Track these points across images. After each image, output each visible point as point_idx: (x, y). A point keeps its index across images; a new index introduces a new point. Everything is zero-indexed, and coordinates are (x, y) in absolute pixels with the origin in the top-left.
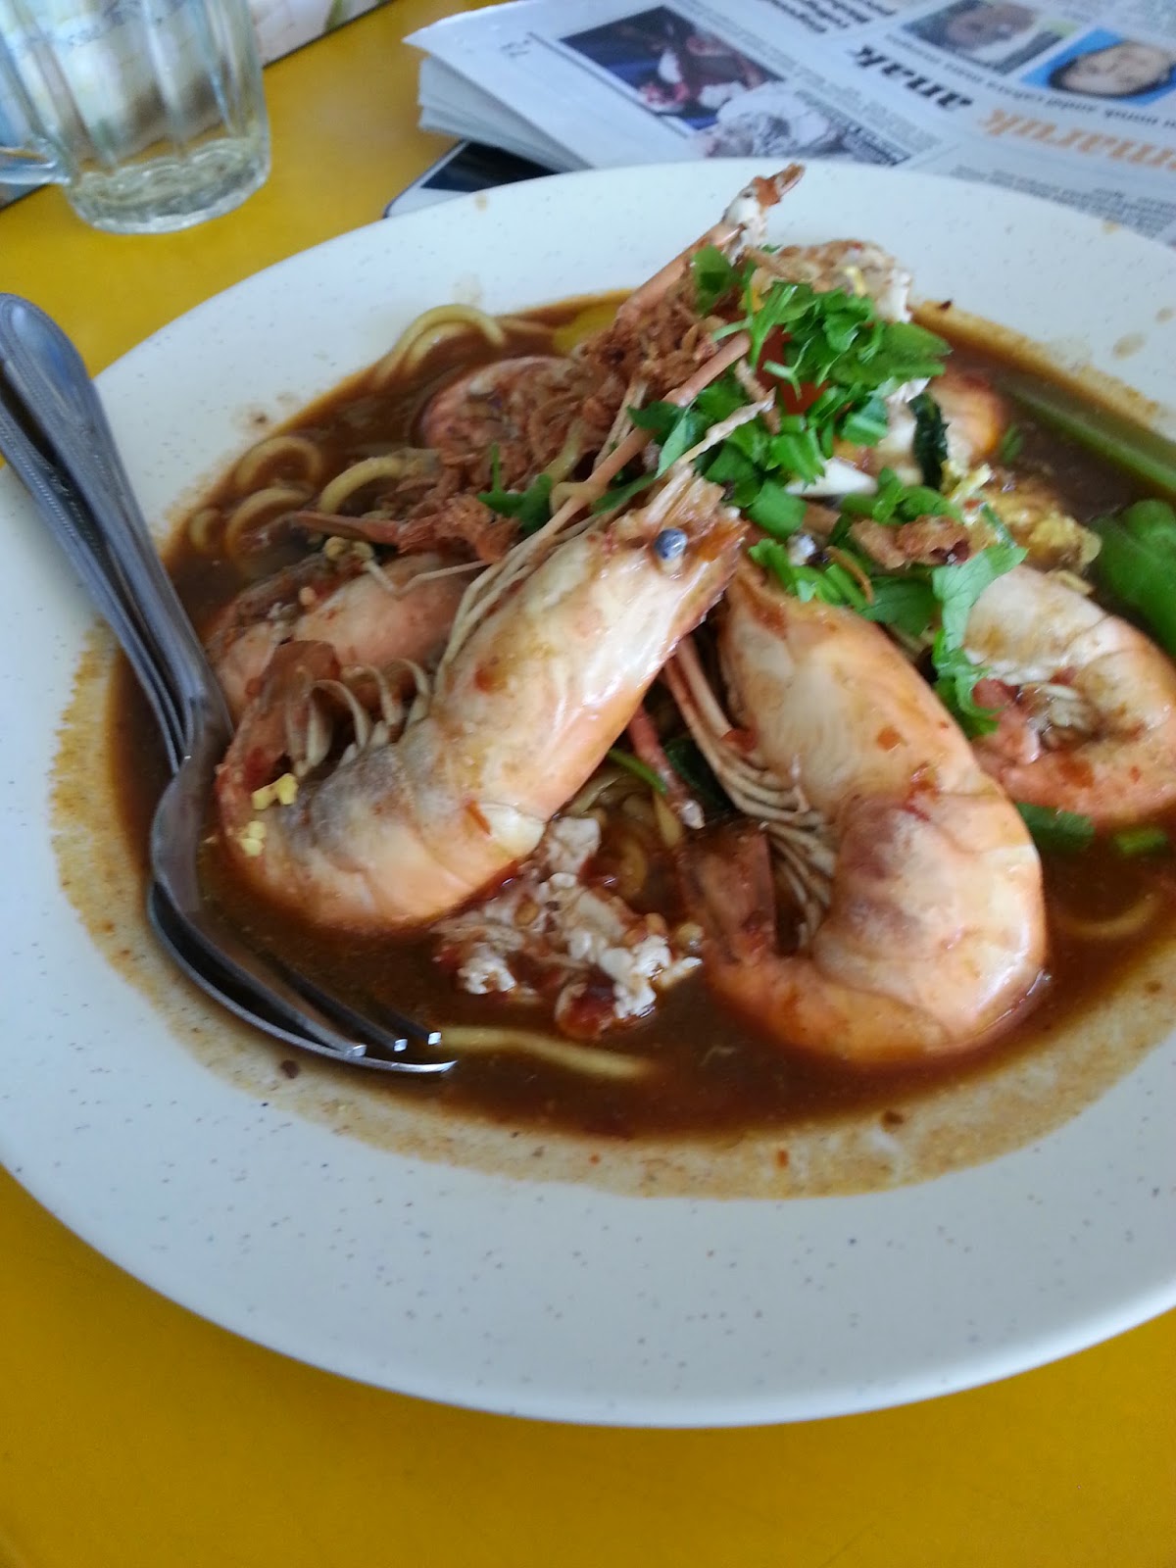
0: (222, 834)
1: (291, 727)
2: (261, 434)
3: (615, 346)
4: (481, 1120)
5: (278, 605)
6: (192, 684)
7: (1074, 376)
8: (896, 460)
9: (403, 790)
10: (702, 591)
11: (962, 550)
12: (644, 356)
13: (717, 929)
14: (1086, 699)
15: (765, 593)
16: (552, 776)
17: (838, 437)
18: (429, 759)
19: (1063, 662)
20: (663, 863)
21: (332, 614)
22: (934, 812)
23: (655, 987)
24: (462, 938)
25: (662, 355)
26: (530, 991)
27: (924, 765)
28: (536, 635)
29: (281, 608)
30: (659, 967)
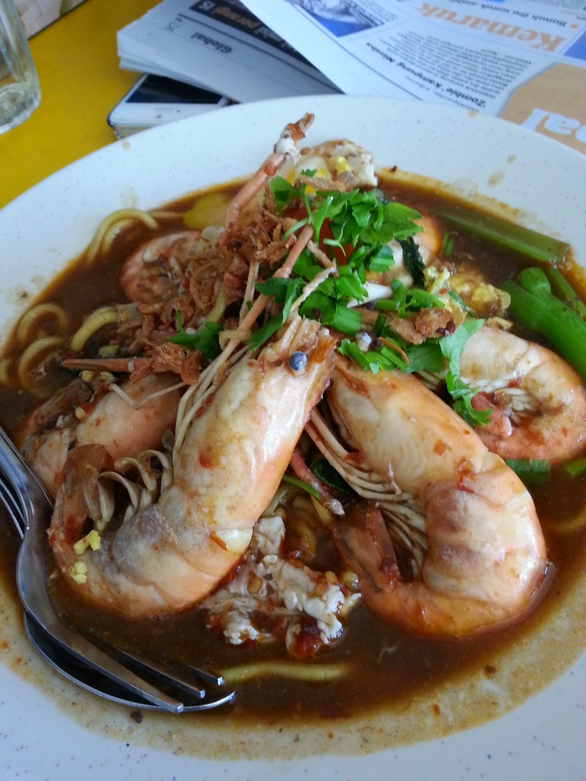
0: (60, 571)
1: (88, 501)
2: (27, 304)
3: (234, 240)
4: (259, 726)
5: (61, 417)
6: (19, 478)
7: (471, 200)
8: (397, 273)
9: (169, 534)
10: (318, 381)
11: (451, 326)
12: (255, 248)
13: (365, 573)
14: (529, 393)
15: (350, 372)
16: (255, 506)
17: (367, 269)
18: (182, 513)
19: (514, 375)
20: (324, 533)
21: (98, 422)
22: (475, 487)
23: (340, 618)
24: (221, 610)
25: (265, 244)
26: (268, 635)
27: (463, 460)
28: (231, 430)
29: (63, 419)
30: (340, 603)
